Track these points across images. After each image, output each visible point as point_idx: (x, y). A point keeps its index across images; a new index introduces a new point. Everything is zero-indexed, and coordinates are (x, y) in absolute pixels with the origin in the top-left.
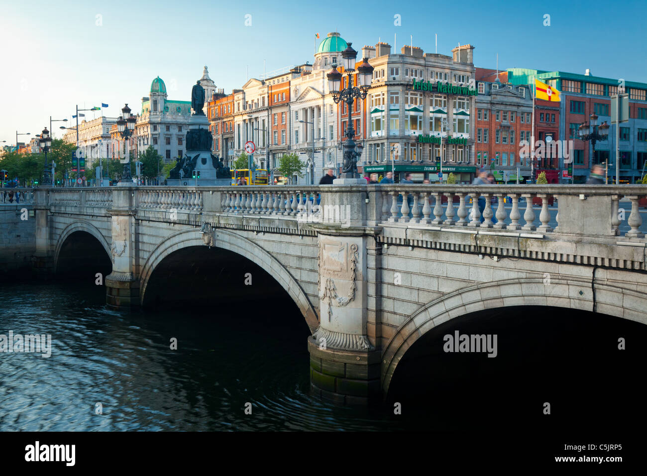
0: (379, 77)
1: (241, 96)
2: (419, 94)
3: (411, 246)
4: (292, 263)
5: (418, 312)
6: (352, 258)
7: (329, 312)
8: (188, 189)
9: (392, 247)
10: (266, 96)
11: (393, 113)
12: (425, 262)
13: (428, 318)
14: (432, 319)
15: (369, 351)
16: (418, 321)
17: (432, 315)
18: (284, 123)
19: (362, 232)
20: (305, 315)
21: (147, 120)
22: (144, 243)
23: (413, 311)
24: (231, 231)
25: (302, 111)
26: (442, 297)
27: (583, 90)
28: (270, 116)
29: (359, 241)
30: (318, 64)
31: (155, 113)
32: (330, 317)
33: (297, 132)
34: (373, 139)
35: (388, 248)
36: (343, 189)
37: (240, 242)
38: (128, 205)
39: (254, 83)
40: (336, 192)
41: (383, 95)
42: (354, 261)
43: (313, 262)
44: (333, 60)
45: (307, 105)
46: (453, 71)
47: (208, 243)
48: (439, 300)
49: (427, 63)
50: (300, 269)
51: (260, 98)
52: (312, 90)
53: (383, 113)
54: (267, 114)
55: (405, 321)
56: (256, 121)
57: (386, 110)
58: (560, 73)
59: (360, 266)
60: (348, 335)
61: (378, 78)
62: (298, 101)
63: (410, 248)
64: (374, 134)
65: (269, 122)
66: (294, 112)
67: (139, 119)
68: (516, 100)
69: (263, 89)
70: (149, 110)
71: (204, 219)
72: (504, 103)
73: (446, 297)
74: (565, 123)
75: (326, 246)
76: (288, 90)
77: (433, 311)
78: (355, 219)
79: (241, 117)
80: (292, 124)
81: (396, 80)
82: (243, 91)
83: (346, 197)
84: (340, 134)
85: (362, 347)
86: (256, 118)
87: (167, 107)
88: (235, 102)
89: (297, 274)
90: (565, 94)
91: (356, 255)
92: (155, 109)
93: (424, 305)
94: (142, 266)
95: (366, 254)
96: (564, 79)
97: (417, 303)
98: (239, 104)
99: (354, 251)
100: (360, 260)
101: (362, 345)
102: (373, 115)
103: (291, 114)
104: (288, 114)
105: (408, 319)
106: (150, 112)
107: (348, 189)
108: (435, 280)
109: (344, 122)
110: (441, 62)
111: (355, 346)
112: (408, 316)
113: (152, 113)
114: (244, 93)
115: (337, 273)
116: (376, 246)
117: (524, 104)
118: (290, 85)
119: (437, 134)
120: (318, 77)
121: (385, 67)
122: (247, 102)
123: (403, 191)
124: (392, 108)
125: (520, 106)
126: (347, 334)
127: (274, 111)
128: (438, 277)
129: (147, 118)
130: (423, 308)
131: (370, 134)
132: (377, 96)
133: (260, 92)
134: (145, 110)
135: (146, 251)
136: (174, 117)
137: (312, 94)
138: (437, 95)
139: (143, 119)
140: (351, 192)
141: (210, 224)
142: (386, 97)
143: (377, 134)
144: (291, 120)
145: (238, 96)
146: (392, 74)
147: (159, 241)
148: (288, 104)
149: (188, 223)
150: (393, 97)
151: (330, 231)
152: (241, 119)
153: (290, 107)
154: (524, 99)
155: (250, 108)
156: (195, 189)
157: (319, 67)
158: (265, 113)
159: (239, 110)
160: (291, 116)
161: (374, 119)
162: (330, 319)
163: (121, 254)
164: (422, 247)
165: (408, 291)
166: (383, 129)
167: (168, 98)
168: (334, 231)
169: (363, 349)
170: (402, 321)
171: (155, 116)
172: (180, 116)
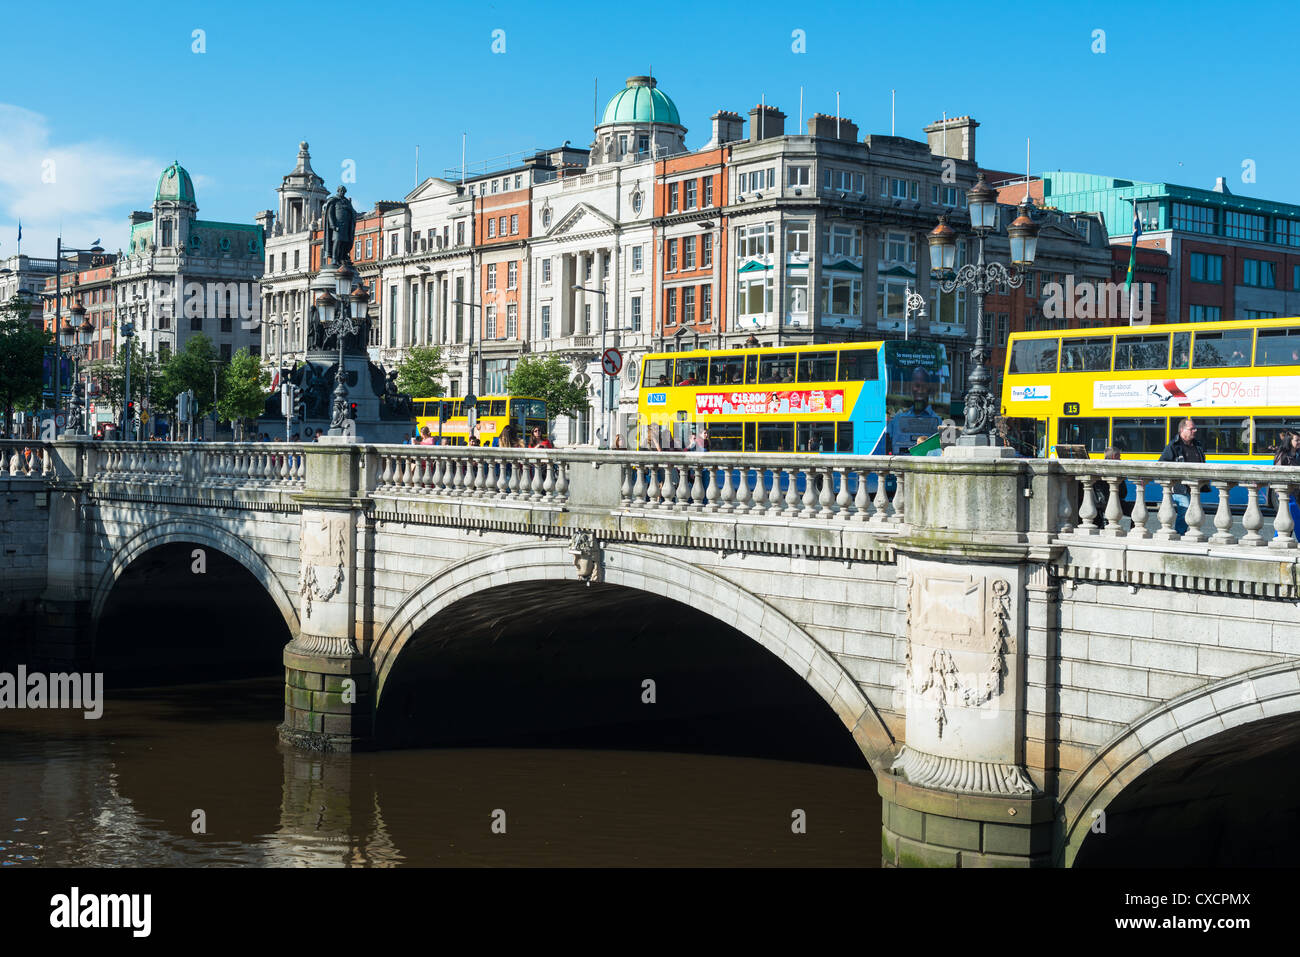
0: (762, 187)
1: (401, 219)
2: (853, 228)
3: (1133, 584)
4: (822, 617)
5: (1148, 717)
6: (997, 608)
7: (941, 719)
8: (527, 456)
9: (1083, 588)
10: (468, 221)
11: (795, 272)
12: (1166, 616)
13: (1173, 728)
14: (1181, 730)
15: (1036, 796)
16: (1147, 735)
17: (1182, 723)
18: (514, 288)
19: (1022, 556)
20: (851, 726)
21: (145, 269)
22: (387, 571)
23: (1136, 715)
24: (650, 548)
25: (561, 259)
26: (1209, 687)
27: (1219, 227)
28: (477, 270)
29: (1011, 575)
30: (606, 150)
31: (166, 253)
32: (941, 729)
33: (546, 309)
34: (742, 332)
35: (1073, 589)
36: (978, 468)
37: (673, 573)
38: (348, 487)
39: (436, 188)
40: (960, 473)
41: (770, 229)
42: (1001, 615)
43: (877, 617)
44: (641, 142)
45: (574, 247)
46: (930, 177)
47: (587, 576)
48: (1202, 691)
49: (872, 157)
50: (844, 630)
51: (453, 226)
52: (588, 211)
53: (771, 274)
54: (469, 265)
55: (1114, 735)
56: (440, 280)
57: (777, 267)
58: (1169, 187)
59: (1013, 626)
60: (983, 765)
61: (759, 190)
62: (553, 237)
63: (1131, 589)
64: (747, 321)
65: (473, 283)
66: (540, 262)
67: (124, 266)
68: (1069, 247)
69: (460, 205)
70: (149, 243)
71: (574, 522)
72: (1046, 255)
73: (1217, 686)
74: (1179, 305)
75: (932, 583)
76: (527, 209)
77: (1184, 715)
78: (1002, 528)
79: (400, 269)
80: (533, 291)
81: (803, 196)
82: (405, 206)
83: (982, 485)
84: (658, 319)
85: (1018, 789)
86: (440, 274)
87: (197, 239)
88: (385, 233)
89: (834, 643)
90: (1180, 237)
91: (1005, 602)
92: (167, 242)
93: (1161, 704)
94: (380, 624)
95: (1024, 600)
96: (1176, 199)
97: (1146, 699)
98: (394, 237)
99: (1000, 593)
100: (1013, 612)
101: (1016, 784)
102: (744, 277)
103: (533, 266)
104: (525, 267)
105: (1126, 730)
106: (154, 249)
107: (988, 468)
108: (1192, 653)
109: (669, 290)
110: (905, 156)
111: (1002, 786)
112: (1123, 725)
113: (158, 253)
114: (409, 212)
115: (960, 638)
116: (1048, 585)
117: (1089, 258)
118: (531, 197)
119: (894, 325)
120: (606, 182)
121: (777, 164)
122: (417, 235)
123: (1112, 475)
124: (794, 260)
125: (1080, 262)
126: (981, 763)
127: (488, 258)
128: (1198, 646)
129: (145, 262)
130: (1162, 708)
131: (736, 320)
132: (753, 231)
133: (454, 210)
134: (138, 244)
135: (393, 590)
136: (213, 262)
137: (589, 223)
138: (895, 232)
139: (134, 264)
140: (994, 473)
141: (595, 534)
142: (777, 234)
143: (754, 320)
144: (533, 281)
145: (394, 218)
146: (793, 181)
147: (436, 568)
148: (525, 242)
149: (530, 530)
150: (795, 235)
151: (948, 552)
152: (401, 275)
153: (530, 249)
154: (1089, 245)
155: (424, 248)
156: (546, 456)
157: (605, 158)
158: (466, 261)
159: (394, 251)
160: (533, 271)
161: (746, 285)
162: (941, 733)
163: (330, 596)
164: (1164, 588)
165: (1124, 674)
166: (770, 309)
167: (200, 217)
168: (960, 553)
169: (1021, 792)
170: (1108, 735)
171: (165, 260)
172: (227, 260)
